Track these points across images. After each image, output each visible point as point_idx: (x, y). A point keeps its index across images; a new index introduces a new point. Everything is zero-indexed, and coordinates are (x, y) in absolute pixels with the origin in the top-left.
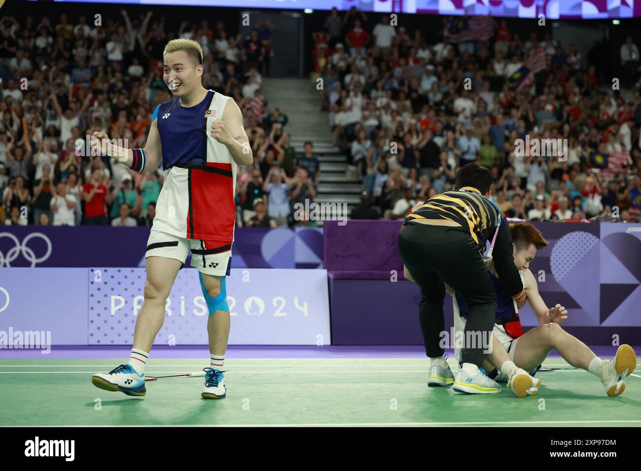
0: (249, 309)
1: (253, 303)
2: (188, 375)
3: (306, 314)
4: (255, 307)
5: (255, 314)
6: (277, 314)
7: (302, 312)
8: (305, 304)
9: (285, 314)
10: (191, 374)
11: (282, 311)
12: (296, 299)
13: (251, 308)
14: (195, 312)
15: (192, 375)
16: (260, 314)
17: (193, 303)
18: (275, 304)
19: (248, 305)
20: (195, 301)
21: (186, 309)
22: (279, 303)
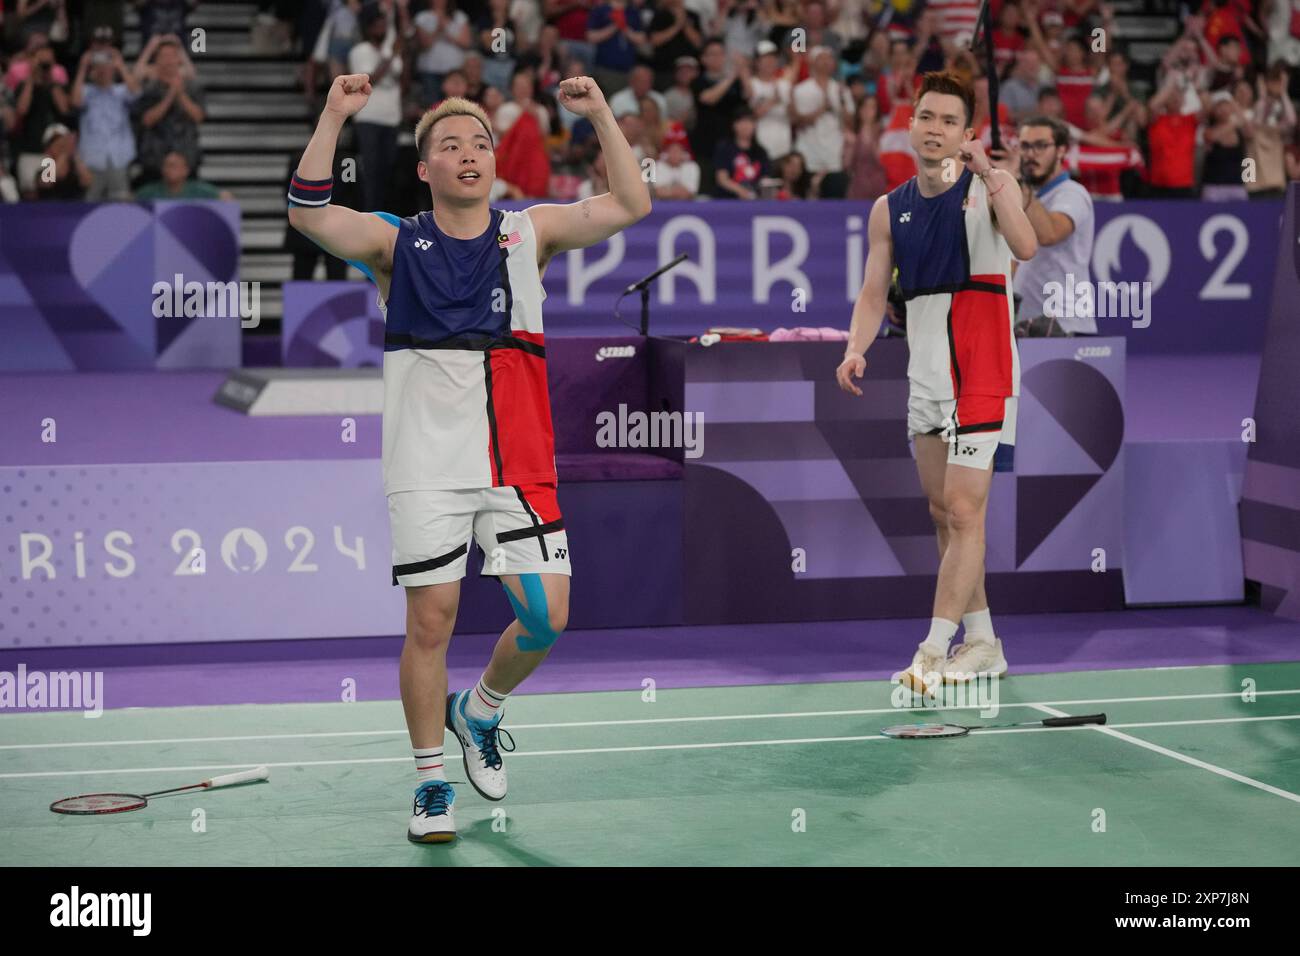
0: (232, 556)
1: (241, 542)
2: (204, 785)
3: (361, 565)
4: (245, 552)
5: (246, 568)
6: (297, 566)
7: (353, 562)
8: (359, 541)
9: (313, 568)
10: (211, 782)
11: (306, 561)
12: (338, 531)
13: (235, 554)
14: (110, 568)
15: (214, 785)
16: (257, 569)
17: (103, 547)
18: (291, 545)
19: (228, 547)
20: (108, 542)
21: (89, 562)
22: (300, 541)
